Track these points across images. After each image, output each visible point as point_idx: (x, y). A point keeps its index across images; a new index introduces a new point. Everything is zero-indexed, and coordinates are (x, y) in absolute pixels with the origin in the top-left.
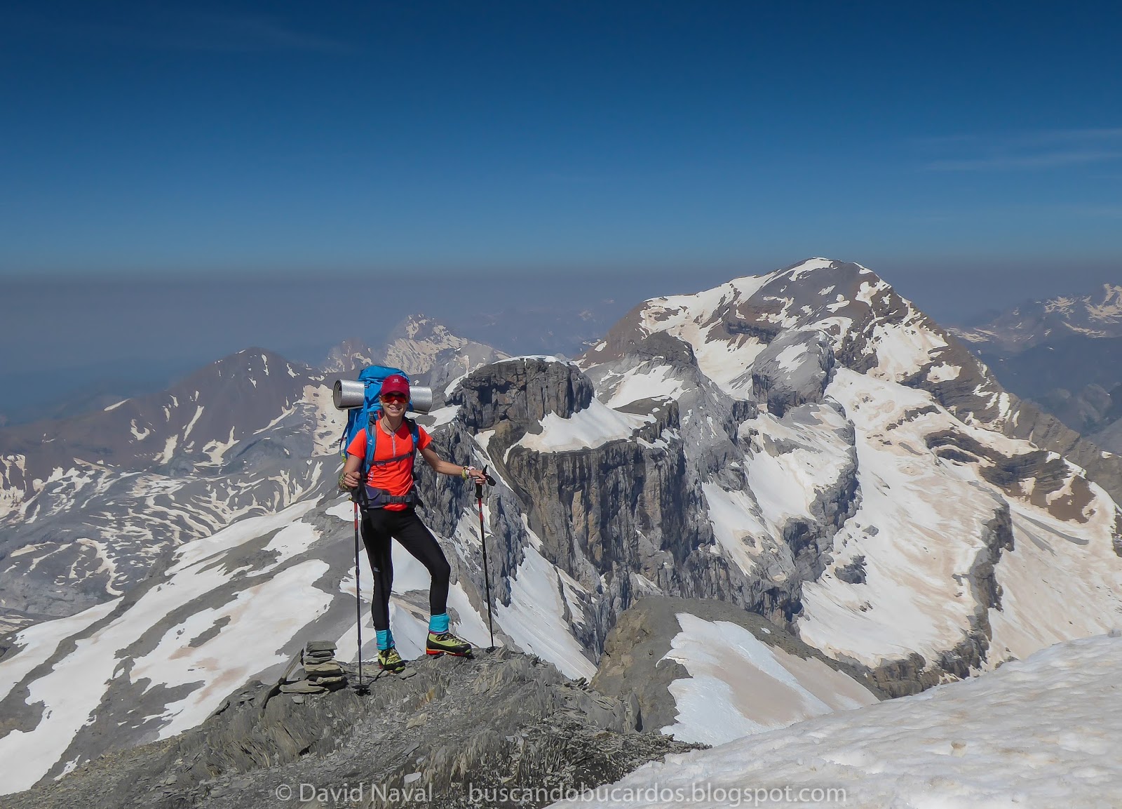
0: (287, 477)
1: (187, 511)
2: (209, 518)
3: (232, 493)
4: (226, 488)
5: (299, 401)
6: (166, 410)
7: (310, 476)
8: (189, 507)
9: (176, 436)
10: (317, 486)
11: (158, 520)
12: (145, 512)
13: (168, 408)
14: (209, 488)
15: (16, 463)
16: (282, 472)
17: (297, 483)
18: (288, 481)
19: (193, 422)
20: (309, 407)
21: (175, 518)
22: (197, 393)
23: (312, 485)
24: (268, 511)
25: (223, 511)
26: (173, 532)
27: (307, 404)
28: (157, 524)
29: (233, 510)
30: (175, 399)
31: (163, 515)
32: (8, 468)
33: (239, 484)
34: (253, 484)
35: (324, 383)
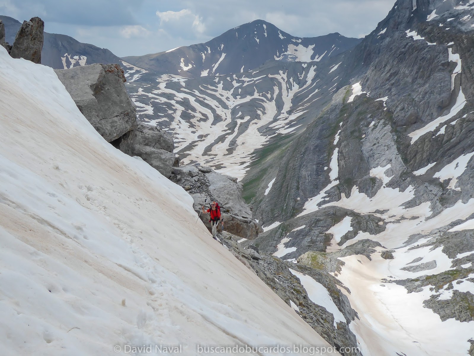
0: (285, 76)
1: (194, 95)
2: (213, 103)
3: (236, 84)
4: (232, 82)
5: (285, 53)
6: (203, 54)
7: (306, 76)
8: (197, 93)
9: (208, 70)
10: (312, 84)
11: (164, 100)
12: (154, 92)
13: (204, 53)
14: (217, 80)
15: (80, 61)
16: (281, 72)
17: (294, 81)
18: (286, 79)
19: (219, 62)
20: (292, 56)
21: (181, 100)
22: (223, 46)
23: (307, 83)
24: (267, 101)
25: (227, 98)
26: (175, 111)
27: (291, 55)
28: (162, 102)
29: (236, 98)
30: (209, 49)
31: (170, 97)
32: (72, 65)
33: (243, 79)
34: (255, 79)
35: (301, 43)
